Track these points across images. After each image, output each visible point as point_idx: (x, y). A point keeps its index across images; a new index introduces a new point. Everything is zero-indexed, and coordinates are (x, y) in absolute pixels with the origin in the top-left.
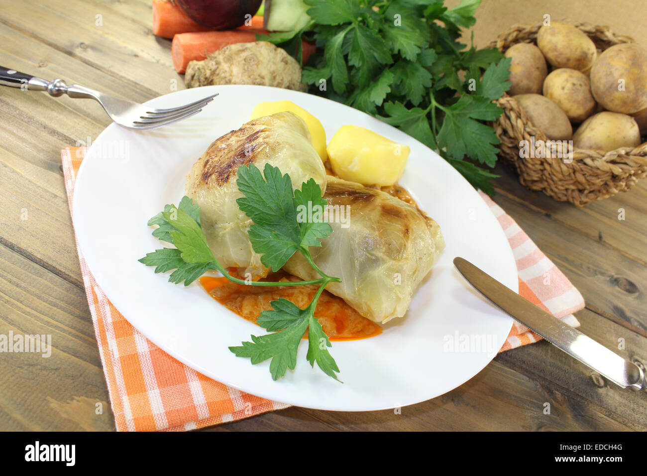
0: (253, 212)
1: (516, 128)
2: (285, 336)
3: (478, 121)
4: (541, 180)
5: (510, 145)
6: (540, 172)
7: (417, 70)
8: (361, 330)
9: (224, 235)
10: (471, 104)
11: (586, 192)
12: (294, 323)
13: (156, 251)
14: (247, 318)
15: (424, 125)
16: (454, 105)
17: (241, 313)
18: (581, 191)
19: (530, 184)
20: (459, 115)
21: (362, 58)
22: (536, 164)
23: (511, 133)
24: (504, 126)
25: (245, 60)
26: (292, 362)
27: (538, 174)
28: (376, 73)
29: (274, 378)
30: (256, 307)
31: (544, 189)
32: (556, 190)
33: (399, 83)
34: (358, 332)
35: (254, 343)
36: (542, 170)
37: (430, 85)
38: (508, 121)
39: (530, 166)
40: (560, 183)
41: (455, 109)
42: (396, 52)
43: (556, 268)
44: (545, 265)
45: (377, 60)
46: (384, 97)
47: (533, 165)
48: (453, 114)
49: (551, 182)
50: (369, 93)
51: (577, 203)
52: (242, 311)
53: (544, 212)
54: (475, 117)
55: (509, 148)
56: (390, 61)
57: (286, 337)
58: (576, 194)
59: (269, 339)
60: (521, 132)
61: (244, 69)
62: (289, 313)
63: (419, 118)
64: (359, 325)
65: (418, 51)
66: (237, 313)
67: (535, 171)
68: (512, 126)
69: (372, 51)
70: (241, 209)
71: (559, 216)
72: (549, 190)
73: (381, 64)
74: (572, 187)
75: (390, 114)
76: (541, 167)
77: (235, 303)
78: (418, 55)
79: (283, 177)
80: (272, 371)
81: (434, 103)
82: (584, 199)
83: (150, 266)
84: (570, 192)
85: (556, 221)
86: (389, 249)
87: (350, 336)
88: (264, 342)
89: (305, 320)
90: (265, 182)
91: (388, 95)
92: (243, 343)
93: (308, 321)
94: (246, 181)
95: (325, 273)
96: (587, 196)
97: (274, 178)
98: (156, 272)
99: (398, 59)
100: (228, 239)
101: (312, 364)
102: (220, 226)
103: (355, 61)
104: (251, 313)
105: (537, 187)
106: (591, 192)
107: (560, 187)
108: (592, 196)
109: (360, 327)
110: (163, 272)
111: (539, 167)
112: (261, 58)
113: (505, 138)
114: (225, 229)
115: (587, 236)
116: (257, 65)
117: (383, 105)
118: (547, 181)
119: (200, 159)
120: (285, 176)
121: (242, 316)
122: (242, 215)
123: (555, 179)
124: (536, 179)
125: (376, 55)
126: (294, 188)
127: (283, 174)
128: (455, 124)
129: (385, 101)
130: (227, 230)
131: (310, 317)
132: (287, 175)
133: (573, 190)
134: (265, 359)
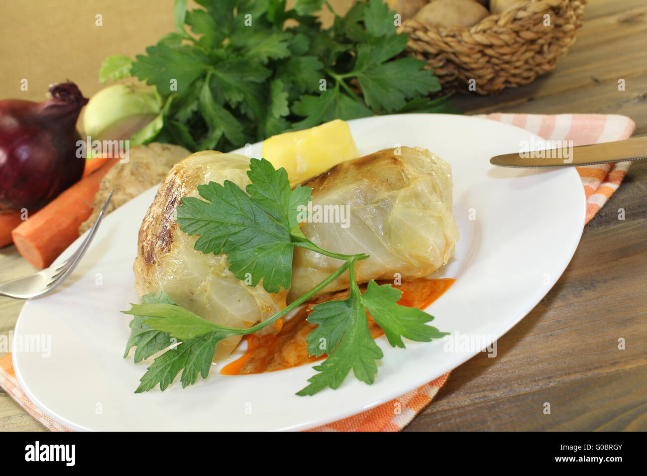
0: (220, 244)
1: (432, 42)
2: (349, 341)
3: (392, 59)
4: (497, 74)
5: (441, 64)
6: (488, 65)
7: (299, 63)
8: (431, 292)
9: (209, 299)
10: (372, 50)
11: (545, 48)
12: (349, 321)
13: (148, 369)
14: (297, 365)
15: (346, 102)
16: (357, 63)
17: (288, 366)
18: (540, 52)
19: (488, 87)
20: (369, 69)
21: (240, 91)
22: (478, 59)
23: (432, 50)
24: (421, 50)
25: (132, 174)
26: (376, 353)
27: (488, 68)
28: (264, 95)
29: (370, 382)
30: (299, 348)
31: (507, 82)
32: (517, 71)
33: (291, 85)
34: (429, 296)
35: (321, 372)
36: (488, 62)
37: (321, 66)
38: (420, 43)
39: (474, 66)
40: (514, 58)
41: (361, 65)
42: (266, 61)
43: (577, 116)
44: (564, 121)
45: (256, 83)
46: (286, 103)
47: (476, 63)
48: (364, 73)
49: (506, 66)
50: (272, 114)
51: (547, 67)
52: (287, 362)
53: (524, 100)
54: (386, 58)
55: (441, 68)
56: (269, 73)
57: (352, 341)
58: (539, 59)
59: (335, 358)
60: (439, 41)
61: (140, 182)
62: (335, 316)
63: (335, 100)
64: (425, 290)
65: (285, 45)
66: (284, 369)
67: (482, 68)
68: (428, 43)
69: (245, 79)
70: (206, 252)
71: (542, 93)
72: (512, 79)
73: (263, 84)
74: (529, 55)
75: (306, 114)
76: (486, 59)
77: (274, 362)
78: (288, 47)
79: (223, 186)
80: (361, 378)
81: (339, 78)
82: (550, 56)
83: (152, 388)
84: (531, 61)
85: (543, 98)
86: (390, 185)
87: (423, 304)
88: (332, 364)
89: (358, 308)
90: (208, 204)
91: (288, 99)
92: (309, 380)
93: (362, 305)
94: (189, 219)
95: (344, 253)
96: (549, 52)
97: (215, 193)
98: (163, 388)
99: (275, 66)
100: (216, 298)
101: (402, 346)
102: (198, 292)
103: (235, 98)
104: (299, 357)
105: (499, 84)
106: (550, 44)
107: (518, 64)
108: (553, 48)
109: (426, 291)
110: (171, 383)
111: (483, 60)
112: (145, 161)
113: (431, 61)
114: (206, 291)
115: (582, 87)
116: (148, 168)
117: (291, 111)
118: (502, 70)
119: (137, 258)
120: (225, 184)
121: (291, 367)
122: (211, 259)
123: (507, 58)
124: (489, 76)
125: (252, 78)
126: (243, 188)
127: (222, 184)
128: (373, 80)
129: (290, 105)
130: (208, 289)
131: (360, 301)
132: (226, 182)
133: (533, 58)
134: (345, 375)
